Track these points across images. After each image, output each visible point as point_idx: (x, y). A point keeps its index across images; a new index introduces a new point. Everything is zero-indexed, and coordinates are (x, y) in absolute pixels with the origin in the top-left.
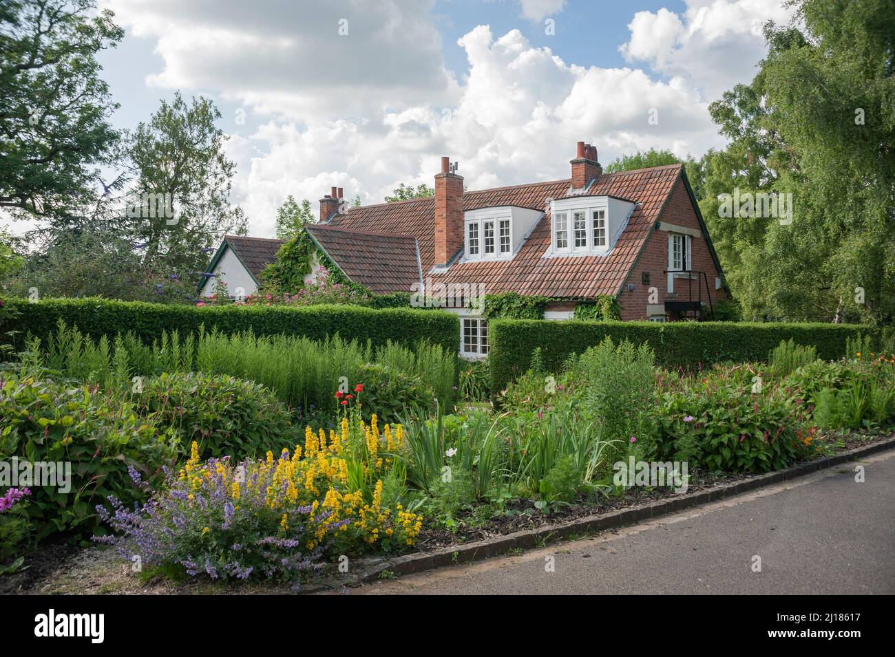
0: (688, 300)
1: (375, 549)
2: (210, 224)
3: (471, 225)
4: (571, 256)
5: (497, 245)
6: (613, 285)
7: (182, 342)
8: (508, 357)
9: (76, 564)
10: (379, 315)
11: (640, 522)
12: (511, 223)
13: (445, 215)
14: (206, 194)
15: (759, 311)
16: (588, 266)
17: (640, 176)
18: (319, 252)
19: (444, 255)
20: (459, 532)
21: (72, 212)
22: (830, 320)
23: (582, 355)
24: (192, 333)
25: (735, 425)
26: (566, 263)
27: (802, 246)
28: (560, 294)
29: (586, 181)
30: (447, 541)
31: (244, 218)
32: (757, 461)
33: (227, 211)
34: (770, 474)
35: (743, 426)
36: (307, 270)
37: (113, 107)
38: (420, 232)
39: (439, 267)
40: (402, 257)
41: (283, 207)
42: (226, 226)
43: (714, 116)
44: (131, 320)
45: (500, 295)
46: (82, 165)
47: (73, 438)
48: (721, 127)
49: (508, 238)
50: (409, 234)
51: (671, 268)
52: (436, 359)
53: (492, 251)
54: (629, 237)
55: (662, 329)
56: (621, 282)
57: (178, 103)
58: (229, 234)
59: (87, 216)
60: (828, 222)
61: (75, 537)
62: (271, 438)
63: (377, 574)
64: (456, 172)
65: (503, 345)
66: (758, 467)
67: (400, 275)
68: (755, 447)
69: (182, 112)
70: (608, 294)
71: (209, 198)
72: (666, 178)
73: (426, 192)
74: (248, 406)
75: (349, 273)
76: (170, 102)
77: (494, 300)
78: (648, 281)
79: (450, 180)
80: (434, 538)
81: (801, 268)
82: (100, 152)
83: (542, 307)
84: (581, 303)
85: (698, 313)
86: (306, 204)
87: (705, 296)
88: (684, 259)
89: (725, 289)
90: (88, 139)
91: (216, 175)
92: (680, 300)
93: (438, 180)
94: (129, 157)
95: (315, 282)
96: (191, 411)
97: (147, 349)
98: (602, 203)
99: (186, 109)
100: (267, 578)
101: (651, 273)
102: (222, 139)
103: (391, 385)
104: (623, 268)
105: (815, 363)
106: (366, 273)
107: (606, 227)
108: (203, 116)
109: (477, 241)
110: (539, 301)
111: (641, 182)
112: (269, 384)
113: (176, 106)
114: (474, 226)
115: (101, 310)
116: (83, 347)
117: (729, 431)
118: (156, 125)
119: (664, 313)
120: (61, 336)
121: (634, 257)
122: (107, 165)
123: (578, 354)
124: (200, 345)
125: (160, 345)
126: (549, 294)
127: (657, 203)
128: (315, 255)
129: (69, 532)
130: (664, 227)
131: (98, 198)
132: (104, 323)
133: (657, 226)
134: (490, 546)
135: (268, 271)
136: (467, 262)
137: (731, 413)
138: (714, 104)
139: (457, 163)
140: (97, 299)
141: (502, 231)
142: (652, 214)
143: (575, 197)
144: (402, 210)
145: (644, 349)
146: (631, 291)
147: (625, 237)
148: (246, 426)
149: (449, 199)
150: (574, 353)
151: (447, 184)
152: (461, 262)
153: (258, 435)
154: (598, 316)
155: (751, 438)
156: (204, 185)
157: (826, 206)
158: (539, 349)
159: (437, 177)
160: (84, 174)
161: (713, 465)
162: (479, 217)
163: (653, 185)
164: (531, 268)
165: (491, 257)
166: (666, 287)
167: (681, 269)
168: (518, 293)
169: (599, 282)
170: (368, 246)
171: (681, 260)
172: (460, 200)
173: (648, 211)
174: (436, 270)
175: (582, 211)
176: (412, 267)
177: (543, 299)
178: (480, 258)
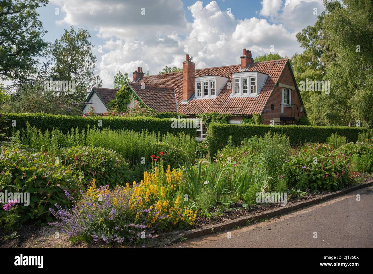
0: (290, 116)
1: (176, 227)
2: (86, 83)
3: (198, 84)
4: (241, 97)
5: (209, 92)
6: (260, 109)
7: (80, 132)
8: (218, 139)
9: (40, 235)
10: (162, 121)
11: (288, 213)
12: (215, 83)
13: (187, 79)
14: (84, 70)
15: (316, 121)
16: (249, 101)
17: (270, 64)
18: (134, 95)
19: (186, 96)
20: (212, 219)
21: (27, 77)
22: (348, 125)
23: (250, 139)
24: (84, 129)
25: (323, 170)
26: (239, 100)
27: (337, 94)
28: (237, 113)
29: (247, 65)
30: (207, 223)
31: (100, 80)
32: (332, 185)
33: (93, 77)
34: (338, 192)
35: (327, 170)
36: (128, 102)
37: (44, 32)
38: (176, 86)
39: (184, 101)
40: (169, 97)
41: (117, 76)
42: (93, 83)
43: (298, 39)
44: (57, 123)
45: (211, 113)
46: (31, 57)
47: (37, 176)
48: (301, 44)
49: (214, 89)
50: (171, 87)
51: (283, 102)
52: (188, 140)
53: (207, 95)
54: (266, 89)
55: (282, 128)
56: (263, 108)
57: (72, 31)
58: (94, 87)
59: (34, 79)
60: (349, 84)
61: (38, 221)
62: (121, 175)
63: (179, 239)
64: (192, 61)
65: (216, 135)
66: (333, 189)
67: (168, 104)
68: (332, 180)
69: (74, 35)
70: (257, 113)
71: (86, 71)
72: (281, 64)
73: (176, 70)
74: (111, 161)
75: (147, 104)
76: (69, 31)
77: (209, 116)
78: (274, 108)
79: (189, 64)
80: (201, 221)
81: (337, 103)
82: (39, 52)
83: (229, 119)
84: (246, 117)
85: (294, 122)
86: (126, 75)
87: (297, 115)
88: (288, 99)
89: (304, 112)
90: (34, 46)
91: (88, 62)
92: (286, 116)
93: (184, 64)
94: (51, 54)
95: (133, 107)
96: (86, 163)
97: (64, 136)
98: (255, 75)
99: (75, 33)
100: (130, 241)
101: (275, 105)
102: (91, 46)
103: (170, 152)
104: (263, 102)
105: (349, 143)
106: (154, 104)
107: (256, 85)
108: (83, 36)
109: (200, 90)
110: (228, 116)
111: (270, 66)
112: (119, 151)
113: (71, 32)
115: (44, 118)
116: (38, 134)
117: (321, 173)
118: (63, 40)
119: (280, 121)
120: (28, 130)
121: (268, 98)
122: (42, 57)
123: (248, 139)
124: (88, 134)
125: (70, 134)
126: (232, 113)
127: (278, 75)
128: (132, 96)
129: (36, 219)
130: (280, 85)
131: (38, 71)
132: (45, 124)
133: (278, 84)
134: (227, 225)
135: (112, 102)
136: (196, 99)
137: (321, 165)
138: (298, 34)
139: (192, 57)
140: (42, 114)
141: (211, 86)
142: (275, 80)
143: (242, 72)
144: (168, 77)
145: (284, 136)
146: (267, 112)
147: (264, 89)
148: (110, 169)
149: (189, 72)
150: (246, 138)
151: (188, 66)
152: (194, 100)
153: (115, 174)
154: (253, 123)
155: (330, 176)
156: (83, 66)
157: (348, 77)
158: (231, 136)
160: (32, 61)
161: (313, 187)
162: (201, 80)
163: (276, 67)
164: (224, 102)
165: (207, 97)
166: (281, 111)
167: (287, 103)
168: (219, 112)
169: (253, 108)
170: (154, 92)
171: (287, 99)
172: (193, 73)
173: (274, 78)
174: (183, 103)
175: (246, 78)
176: (173, 101)
177: (229, 115)
178: (202, 97)
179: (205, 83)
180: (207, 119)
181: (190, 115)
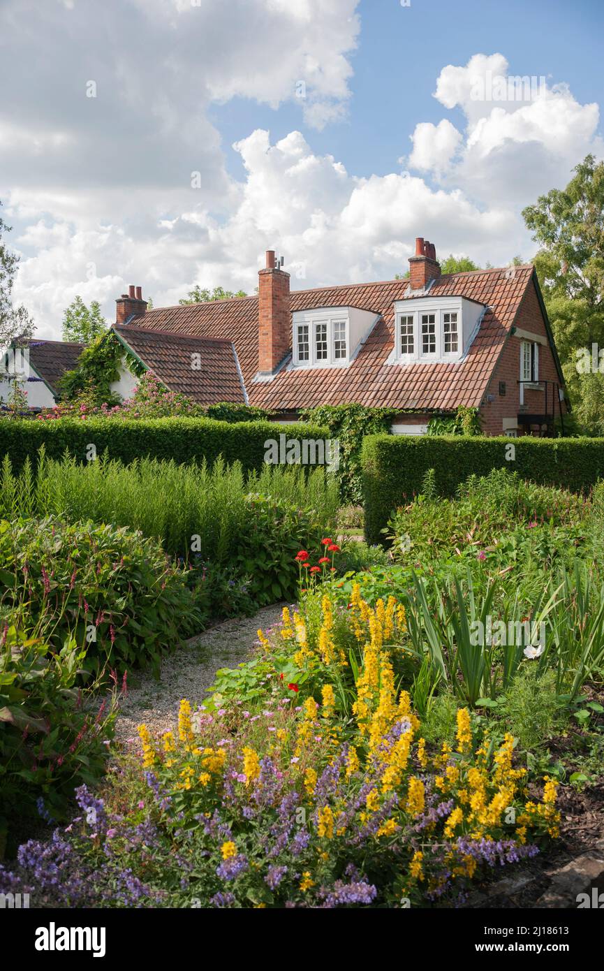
3: (300, 328)
4: (418, 363)
5: (330, 350)
6: (473, 396)
8: (392, 480)
12: (347, 326)
13: (270, 316)
16: (440, 375)
17: (486, 277)
18: (130, 356)
19: (269, 361)
23: (483, 478)
26: (413, 370)
28: (413, 406)
29: (426, 281)
36: (115, 377)
38: (237, 336)
39: (263, 374)
40: (221, 364)
41: (70, 309)
43: (528, 221)
45: (341, 406)
48: (534, 233)
49: (343, 343)
50: (223, 337)
51: (522, 377)
53: (325, 357)
54: (484, 342)
55: (556, 447)
56: (481, 392)
58: (15, 335)
64: (282, 268)
65: (386, 466)
67: (221, 383)
70: (469, 406)
72: (516, 279)
73: (224, 295)
75: (167, 381)
77: (335, 412)
78: (504, 392)
79: (277, 278)
83: (390, 420)
84: (437, 416)
86: (96, 306)
88: (532, 369)
89: (566, 401)
92: (530, 412)
93: (263, 277)
98: (455, 305)
101: (507, 383)
104: (481, 377)
106: (185, 381)
107: (459, 331)
109: (307, 346)
110: (388, 412)
111: (489, 283)
114: (303, 329)
119: (518, 427)
121: (492, 365)
123: (478, 476)
126: (398, 405)
127: (511, 307)
128: (124, 360)
130: (519, 333)
133: (513, 330)
135: (67, 378)
136: (296, 369)
138: (528, 208)
139: (283, 258)
141: (337, 335)
142: (506, 318)
143: (413, 298)
146: (490, 403)
147: (479, 343)
149: (275, 297)
150: (472, 476)
151: (273, 281)
152: (289, 370)
154: (456, 431)
158: (432, 471)
159: (261, 274)
162: (308, 318)
163: (503, 287)
164: (373, 376)
165: (324, 364)
166: (518, 399)
167: (530, 380)
168: (362, 404)
169: (456, 393)
170: (183, 350)
171: (530, 370)
172: (286, 300)
173: (502, 315)
174: (259, 378)
175: (432, 313)
176: (232, 374)
177: (392, 411)
178: (312, 364)
179: (318, 327)
180: (331, 422)
181: (283, 410)
